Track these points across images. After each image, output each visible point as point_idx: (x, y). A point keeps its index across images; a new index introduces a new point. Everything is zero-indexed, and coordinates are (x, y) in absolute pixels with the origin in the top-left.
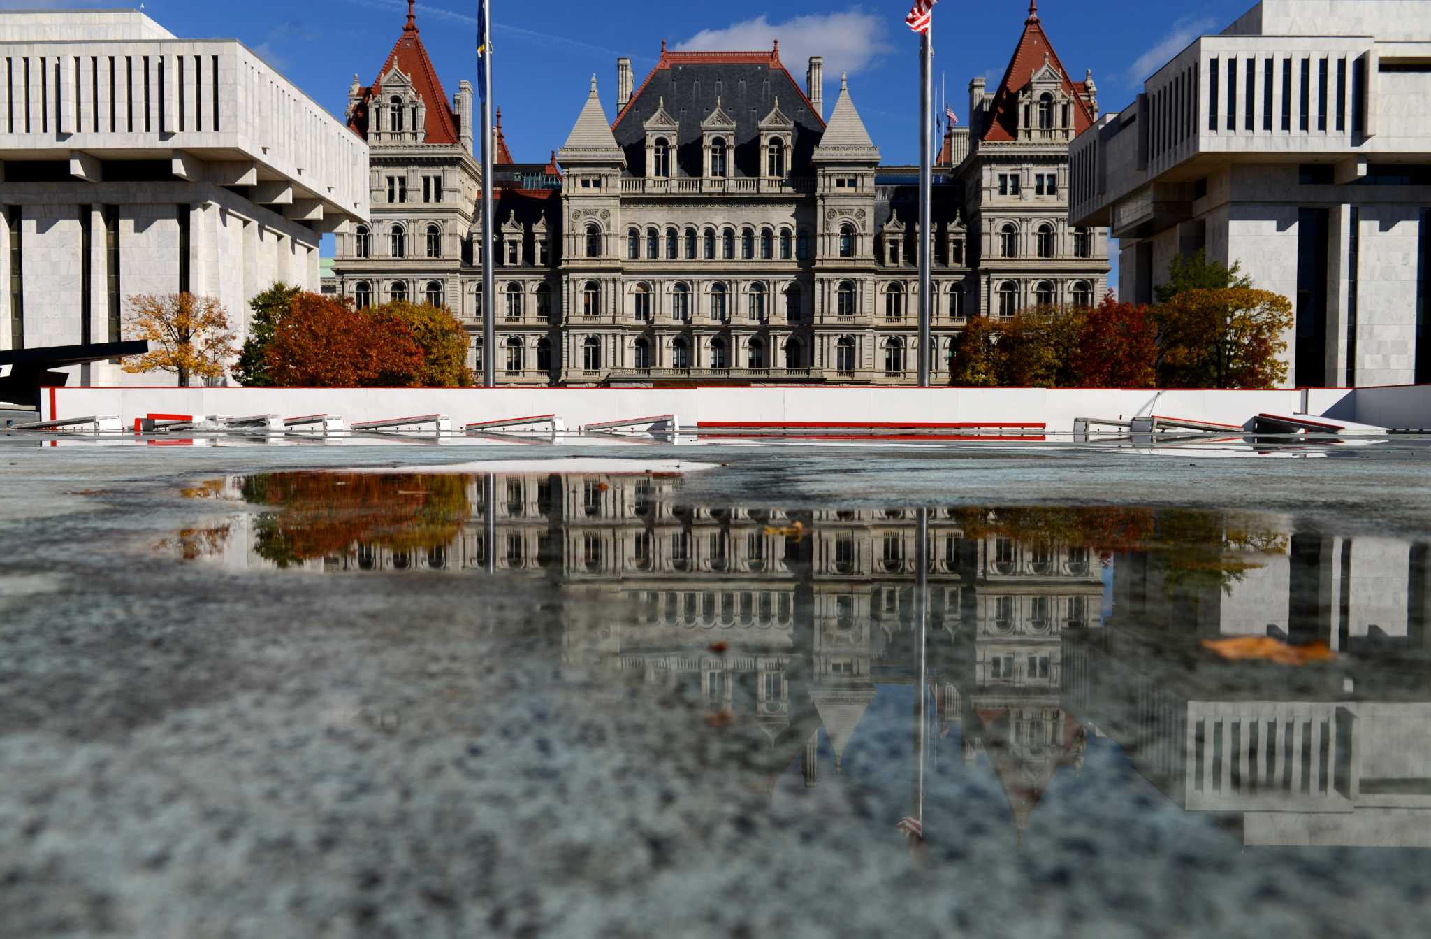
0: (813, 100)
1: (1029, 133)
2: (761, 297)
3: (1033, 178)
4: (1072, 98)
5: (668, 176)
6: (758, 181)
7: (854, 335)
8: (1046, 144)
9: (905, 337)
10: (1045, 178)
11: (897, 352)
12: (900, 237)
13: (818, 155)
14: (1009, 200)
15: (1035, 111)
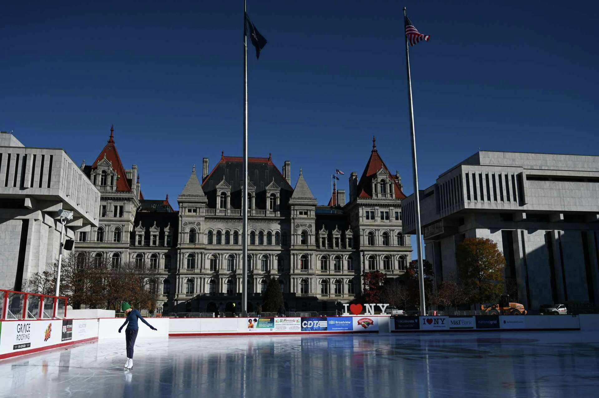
0: (287, 178)
1: (377, 195)
2: (266, 261)
3: (380, 213)
4: (393, 182)
5: (226, 208)
6: (266, 211)
7: (308, 278)
8: (384, 200)
9: (329, 279)
10: (384, 213)
11: (326, 286)
12: (326, 236)
13: (291, 201)
14: (370, 222)
15: (379, 186)
